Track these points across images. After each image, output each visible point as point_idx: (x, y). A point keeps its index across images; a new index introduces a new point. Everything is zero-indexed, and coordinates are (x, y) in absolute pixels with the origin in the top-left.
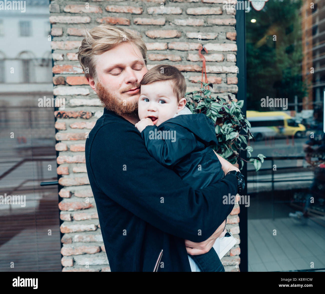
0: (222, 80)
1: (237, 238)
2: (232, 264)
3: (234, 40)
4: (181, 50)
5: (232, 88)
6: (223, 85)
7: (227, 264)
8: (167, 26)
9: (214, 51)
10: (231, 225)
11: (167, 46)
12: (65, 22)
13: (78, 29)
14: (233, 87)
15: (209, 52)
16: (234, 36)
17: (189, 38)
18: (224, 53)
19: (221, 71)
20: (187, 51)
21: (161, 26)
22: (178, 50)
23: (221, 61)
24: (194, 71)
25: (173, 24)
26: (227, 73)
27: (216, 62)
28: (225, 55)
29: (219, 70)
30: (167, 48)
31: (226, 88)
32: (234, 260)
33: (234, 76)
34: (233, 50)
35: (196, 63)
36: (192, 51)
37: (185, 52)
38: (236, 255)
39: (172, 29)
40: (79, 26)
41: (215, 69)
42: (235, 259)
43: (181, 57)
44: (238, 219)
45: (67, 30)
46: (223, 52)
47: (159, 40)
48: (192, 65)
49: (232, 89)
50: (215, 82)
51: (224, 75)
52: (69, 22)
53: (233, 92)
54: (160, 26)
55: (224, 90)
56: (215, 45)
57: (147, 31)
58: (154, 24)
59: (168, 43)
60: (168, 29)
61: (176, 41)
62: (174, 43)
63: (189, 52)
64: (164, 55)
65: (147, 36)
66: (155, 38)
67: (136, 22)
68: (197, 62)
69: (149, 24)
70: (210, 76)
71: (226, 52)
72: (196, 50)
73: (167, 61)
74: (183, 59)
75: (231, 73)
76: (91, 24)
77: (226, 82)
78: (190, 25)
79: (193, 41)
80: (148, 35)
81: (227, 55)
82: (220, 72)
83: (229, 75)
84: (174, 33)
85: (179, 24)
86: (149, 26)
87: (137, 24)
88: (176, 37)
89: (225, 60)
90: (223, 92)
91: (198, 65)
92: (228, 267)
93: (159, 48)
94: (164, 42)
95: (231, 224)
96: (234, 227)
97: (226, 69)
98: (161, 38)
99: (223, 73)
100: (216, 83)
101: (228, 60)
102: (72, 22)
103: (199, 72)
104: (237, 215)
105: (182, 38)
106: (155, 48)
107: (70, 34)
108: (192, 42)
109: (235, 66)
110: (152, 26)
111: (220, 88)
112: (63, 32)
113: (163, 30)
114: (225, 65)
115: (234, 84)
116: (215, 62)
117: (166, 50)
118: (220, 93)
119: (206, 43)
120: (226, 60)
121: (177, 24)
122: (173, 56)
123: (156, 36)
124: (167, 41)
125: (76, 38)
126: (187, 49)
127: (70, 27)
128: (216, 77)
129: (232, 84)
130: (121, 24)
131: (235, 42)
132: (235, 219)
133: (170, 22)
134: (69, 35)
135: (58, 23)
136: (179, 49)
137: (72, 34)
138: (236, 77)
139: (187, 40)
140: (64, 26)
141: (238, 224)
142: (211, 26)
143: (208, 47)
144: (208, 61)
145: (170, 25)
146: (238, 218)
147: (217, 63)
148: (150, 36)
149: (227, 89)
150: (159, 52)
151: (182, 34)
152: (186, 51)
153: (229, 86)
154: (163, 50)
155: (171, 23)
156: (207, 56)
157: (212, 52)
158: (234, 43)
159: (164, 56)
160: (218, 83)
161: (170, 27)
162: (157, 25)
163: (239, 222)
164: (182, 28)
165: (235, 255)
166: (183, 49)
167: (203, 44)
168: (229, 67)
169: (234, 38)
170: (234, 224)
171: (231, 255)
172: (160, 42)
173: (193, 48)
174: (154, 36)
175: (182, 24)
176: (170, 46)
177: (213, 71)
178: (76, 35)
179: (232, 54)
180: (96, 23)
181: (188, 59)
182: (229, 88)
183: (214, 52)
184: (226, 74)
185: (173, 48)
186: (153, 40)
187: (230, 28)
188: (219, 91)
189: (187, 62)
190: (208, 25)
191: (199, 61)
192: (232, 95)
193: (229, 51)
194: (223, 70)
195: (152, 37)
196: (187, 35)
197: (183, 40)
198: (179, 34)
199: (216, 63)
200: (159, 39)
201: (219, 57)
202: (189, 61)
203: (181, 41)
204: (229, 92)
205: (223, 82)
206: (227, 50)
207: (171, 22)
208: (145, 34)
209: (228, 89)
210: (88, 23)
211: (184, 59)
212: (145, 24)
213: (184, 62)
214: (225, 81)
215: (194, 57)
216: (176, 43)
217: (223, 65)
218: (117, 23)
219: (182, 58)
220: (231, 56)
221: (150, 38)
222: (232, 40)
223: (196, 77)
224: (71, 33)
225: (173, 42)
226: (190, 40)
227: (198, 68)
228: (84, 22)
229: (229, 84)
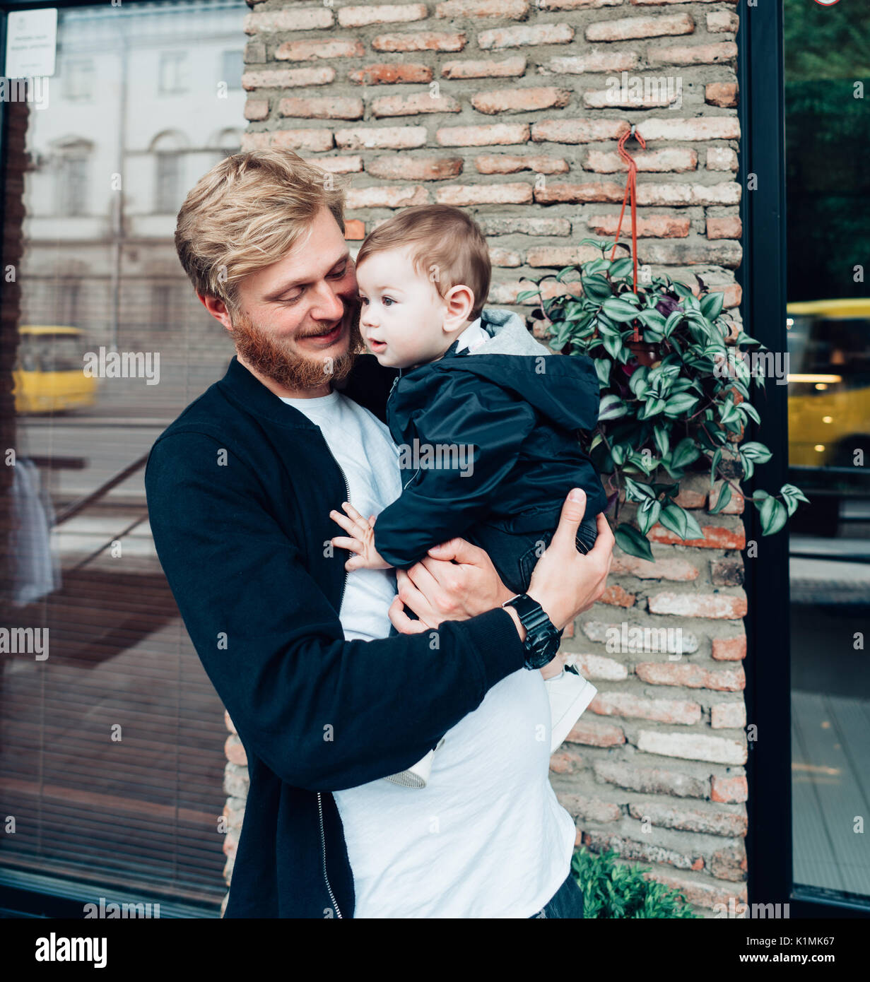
0: (690, 226)
1: (737, 744)
2: (718, 829)
3: (730, 107)
4: (568, 141)
5: (723, 249)
6: (694, 240)
7: (701, 827)
8: (531, 78)
9: (667, 140)
10: (714, 692)
11: (528, 131)
12: (275, 85)
13: (303, 100)
14: (727, 247)
15: (651, 145)
16: (729, 95)
17: (593, 108)
18: (699, 146)
19: (688, 198)
20: (587, 143)
21: (515, 79)
22: (561, 143)
23: (687, 170)
24: (604, 199)
25: (548, 70)
26: (706, 204)
27: (671, 174)
28: (701, 151)
29: (682, 196)
30: (528, 137)
31: (703, 251)
32: (726, 818)
33: (730, 213)
34: (728, 135)
35: (612, 176)
36: (599, 143)
37: (580, 147)
38: (734, 803)
39: (545, 86)
40: (307, 91)
41: (669, 193)
42: (728, 815)
43: (567, 162)
44: (738, 677)
45: (278, 103)
46: (696, 141)
47: (506, 118)
48: (599, 182)
49: (722, 253)
50: (668, 232)
51: (697, 213)
52: (283, 85)
53: (726, 263)
54: (511, 78)
55: (695, 256)
56: (668, 124)
57: (476, 93)
58: (494, 74)
59: (531, 124)
60: (531, 87)
61: (555, 118)
62: (548, 124)
63: (592, 145)
64: (520, 157)
65: (474, 108)
66: (496, 113)
67: (448, 72)
68: (613, 173)
69: (481, 75)
70: (652, 213)
71: (704, 141)
72: (612, 139)
73: (527, 172)
74: (573, 167)
75: (719, 204)
76: (335, 85)
77: (703, 232)
78: (596, 70)
79: (602, 115)
80: (476, 106)
81: (707, 151)
82: (684, 201)
83: (712, 211)
84: (550, 96)
85: (565, 71)
86: (482, 81)
87: (449, 77)
88: (553, 107)
89: (700, 167)
90: (693, 262)
91: (616, 182)
92: (706, 837)
93: (504, 139)
94: (520, 123)
95: (717, 690)
96: (728, 703)
97: (704, 193)
98: (512, 111)
99: (694, 206)
100: (673, 236)
101: (711, 167)
102: (290, 83)
103: (619, 202)
104: (740, 663)
105: (573, 107)
106: (494, 140)
107: (285, 113)
108: (601, 118)
109: (733, 183)
110: (490, 80)
111: (682, 249)
112: (270, 110)
113: (518, 89)
114: (700, 183)
115: (730, 238)
116: (669, 172)
117: (525, 143)
118: (685, 265)
119: (642, 119)
120: (705, 165)
121: (559, 70)
122: (545, 160)
123: (497, 108)
124: (527, 117)
125: (299, 122)
126: (585, 139)
127: (285, 97)
128: (670, 217)
129: (722, 238)
130: (409, 80)
131: (735, 111)
132: (729, 676)
133: (538, 66)
134: (282, 116)
135: (261, 88)
136: (561, 138)
137: (290, 112)
138: (738, 216)
139: (587, 111)
140: (273, 94)
141: (741, 695)
142: (659, 70)
143: (648, 129)
144: (649, 172)
145: (538, 73)
146: (742, 672)
147: (674, 174)
148: (484, 107)
149: (706, 252)
150: (505, 149)
151: (573, 95)
152: (582, 143)
153: (713, 245)
154: (517, 144)
155: (541, 69)
156: (644, 156)
157: (660, 145)
158: (731, 115)
159: (518, 160)
160: (678, 235)
161: (538, 79)
162: (503, 77)
163: (744, 686)
164: (572, 80)
165: (728, 799)
166: (573, 138)
167: (632, 121)
168: (713, 187)
169: (730, 100)
170: (727, 693)
171: (715, 798)
172: (508, 123)
173: (605, 135)
174: (492, 107)
175: (572, 71)
176: (537, 131)
177: (661, 199)
178: (297, 115)
179: (724, 147)
180: (347, 83)
181: (586, 167)
182: (714, 250)
183: (668, 143)
184: (706, 208)
185: (543, 138)
186: (492, 118)
187: (717, 70)
188: (681, 258)
189: (584, 174)
190: (647, 67)
191: (618, 171)
192: (723, 272)
193: (713, 139)
194: (693, 195)
195: (489, 110)
196: (585, 98)
197: (574, 112)
198: (563, 98)
199: (672, 176)
200: (507, 113)
201: (682, 159)
202: (591, 171)
203: (568, 117)
204: (711, 263)
205: (693, 232)
206: (708, 137)
207: (541, 66)
208: (470, 102)
209: (709, 254)
210: (328, 84)
211: (577, 167)
212: (471, 76)
213: (577, 176)
214: (700, 228)
215: (604, 160)
216: (554, 124)
217: (695, 182)
218: (399, 78)
219: (569, 163)
220: (719, 154)
221: (483, 113)
222: (722, 106)
223: (609, 216)
224: (286, 110)
225: (544, 122)
226: (594, 112)
227: (615, 191)
228: (318, 81)
229: (713, 239)
